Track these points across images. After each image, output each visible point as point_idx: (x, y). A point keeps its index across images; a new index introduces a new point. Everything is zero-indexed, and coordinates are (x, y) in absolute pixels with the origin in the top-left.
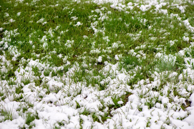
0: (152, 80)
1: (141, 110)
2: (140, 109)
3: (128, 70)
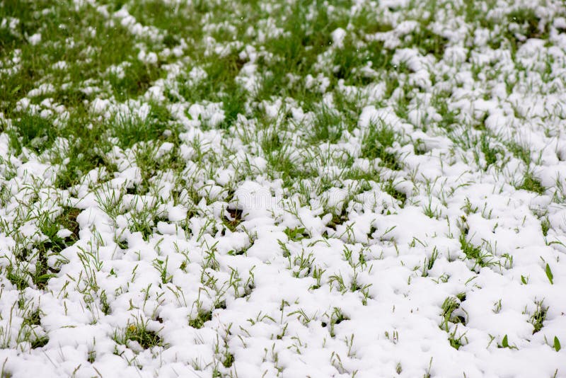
0: (113, 169)
1: (124, 245)
2: (122, 243)
3: (37, 150)
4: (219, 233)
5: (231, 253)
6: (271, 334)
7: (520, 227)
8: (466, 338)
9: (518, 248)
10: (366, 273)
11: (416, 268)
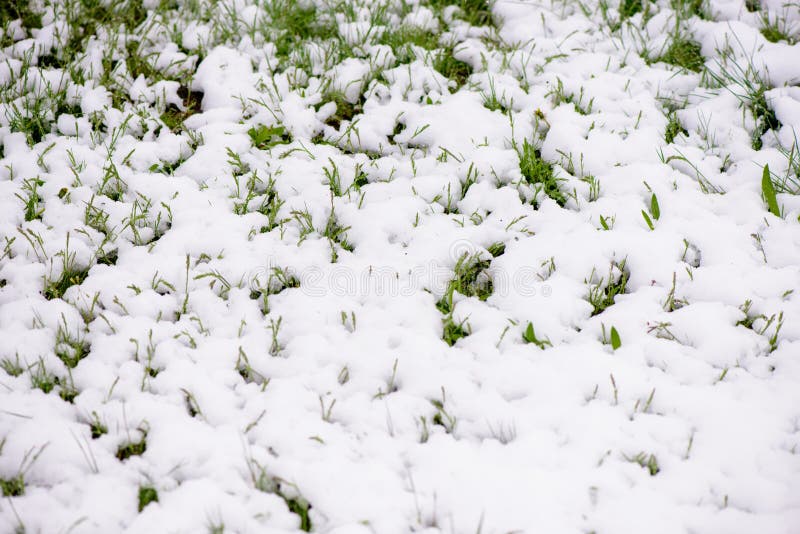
4: (149, 134)
5: (154, 168)
6: (158, 312)
7: (630, 129)
8: (469, 325)
9: (619, 165)
10: (353, 206)
11: (436, 199)
